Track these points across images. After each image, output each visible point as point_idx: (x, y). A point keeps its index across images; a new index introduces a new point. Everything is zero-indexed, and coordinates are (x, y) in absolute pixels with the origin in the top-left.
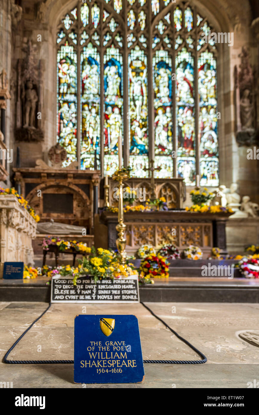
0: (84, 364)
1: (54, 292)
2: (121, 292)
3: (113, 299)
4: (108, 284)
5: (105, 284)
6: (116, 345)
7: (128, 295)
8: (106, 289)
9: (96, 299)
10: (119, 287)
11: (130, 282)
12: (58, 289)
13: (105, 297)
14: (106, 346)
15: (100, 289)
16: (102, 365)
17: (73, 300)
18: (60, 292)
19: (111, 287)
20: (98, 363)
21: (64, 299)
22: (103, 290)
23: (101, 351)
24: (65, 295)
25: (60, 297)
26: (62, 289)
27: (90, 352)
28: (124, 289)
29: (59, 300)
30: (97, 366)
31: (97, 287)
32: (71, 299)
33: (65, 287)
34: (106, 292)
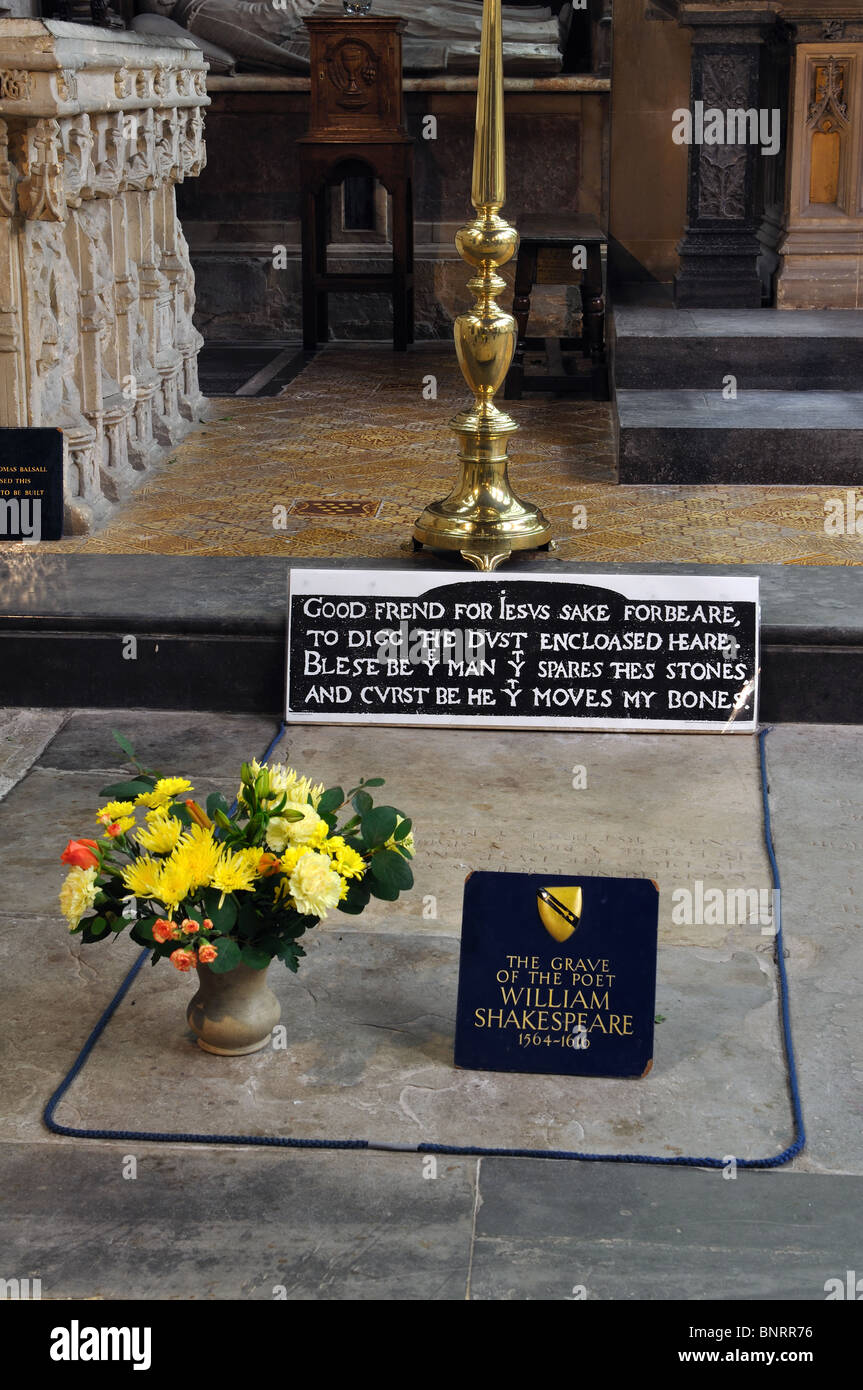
0: (484, 1018)
1: (298, 664)
2: (660, 672)
3: (617, 711)
4: (593, 628)
5: (574, 626)
6: (580, 970)
7: (698, 687)
8: (579, 656)
9: (525, 707)
10: (654, 642)
11: (714, 614)
12: (324, 650)
13: (572, 696)
14: (552, 972)
15: (549, 655)
16: (536, 1024)
17: (400, 708)
18: (331, 665)
19: (610, 643)
20: (525, 1019)
21: (354, 706)
22: (563, 656)
23: (537, 984)
24: (356, 683)
25: (332, 694)
26: (342, 648)
27: (502, 985)
28: (679, 655)
29: (329, 707)
30: (521, 1025)
31: (531, 645)
32: (388, 708)
33: (356, 639)
34: (581, 669)
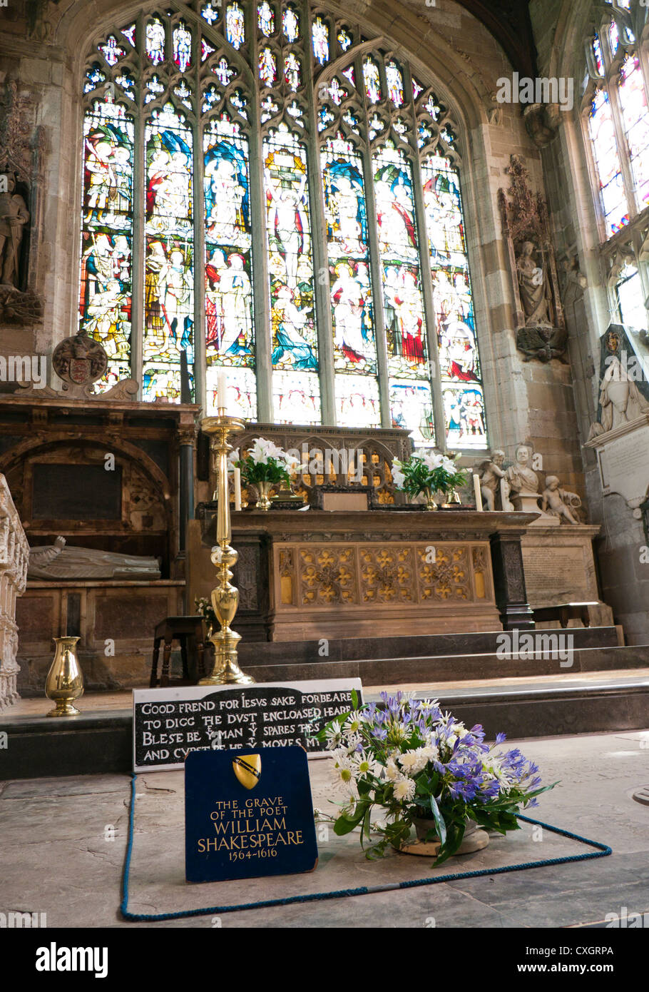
1: (140, 739)
4: (288, 708)
5: (279, 708)
8: (283, 723)
10: (317, 713)
11: (343, 697)
12: (153, 731)
13: (282, 743)
15: (269, 724)
18: (157, 739)
19: (297, 715)
21: (170, 760)
22: (275, 724)
24: (171, 748)
25: (159, 754)
26: (163, 729)
28: (330, 719)
29: (157, 762)
31: (259, 719)
33: (170, 724)
34: (284, 730)
